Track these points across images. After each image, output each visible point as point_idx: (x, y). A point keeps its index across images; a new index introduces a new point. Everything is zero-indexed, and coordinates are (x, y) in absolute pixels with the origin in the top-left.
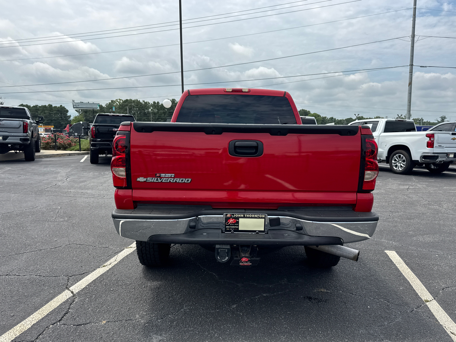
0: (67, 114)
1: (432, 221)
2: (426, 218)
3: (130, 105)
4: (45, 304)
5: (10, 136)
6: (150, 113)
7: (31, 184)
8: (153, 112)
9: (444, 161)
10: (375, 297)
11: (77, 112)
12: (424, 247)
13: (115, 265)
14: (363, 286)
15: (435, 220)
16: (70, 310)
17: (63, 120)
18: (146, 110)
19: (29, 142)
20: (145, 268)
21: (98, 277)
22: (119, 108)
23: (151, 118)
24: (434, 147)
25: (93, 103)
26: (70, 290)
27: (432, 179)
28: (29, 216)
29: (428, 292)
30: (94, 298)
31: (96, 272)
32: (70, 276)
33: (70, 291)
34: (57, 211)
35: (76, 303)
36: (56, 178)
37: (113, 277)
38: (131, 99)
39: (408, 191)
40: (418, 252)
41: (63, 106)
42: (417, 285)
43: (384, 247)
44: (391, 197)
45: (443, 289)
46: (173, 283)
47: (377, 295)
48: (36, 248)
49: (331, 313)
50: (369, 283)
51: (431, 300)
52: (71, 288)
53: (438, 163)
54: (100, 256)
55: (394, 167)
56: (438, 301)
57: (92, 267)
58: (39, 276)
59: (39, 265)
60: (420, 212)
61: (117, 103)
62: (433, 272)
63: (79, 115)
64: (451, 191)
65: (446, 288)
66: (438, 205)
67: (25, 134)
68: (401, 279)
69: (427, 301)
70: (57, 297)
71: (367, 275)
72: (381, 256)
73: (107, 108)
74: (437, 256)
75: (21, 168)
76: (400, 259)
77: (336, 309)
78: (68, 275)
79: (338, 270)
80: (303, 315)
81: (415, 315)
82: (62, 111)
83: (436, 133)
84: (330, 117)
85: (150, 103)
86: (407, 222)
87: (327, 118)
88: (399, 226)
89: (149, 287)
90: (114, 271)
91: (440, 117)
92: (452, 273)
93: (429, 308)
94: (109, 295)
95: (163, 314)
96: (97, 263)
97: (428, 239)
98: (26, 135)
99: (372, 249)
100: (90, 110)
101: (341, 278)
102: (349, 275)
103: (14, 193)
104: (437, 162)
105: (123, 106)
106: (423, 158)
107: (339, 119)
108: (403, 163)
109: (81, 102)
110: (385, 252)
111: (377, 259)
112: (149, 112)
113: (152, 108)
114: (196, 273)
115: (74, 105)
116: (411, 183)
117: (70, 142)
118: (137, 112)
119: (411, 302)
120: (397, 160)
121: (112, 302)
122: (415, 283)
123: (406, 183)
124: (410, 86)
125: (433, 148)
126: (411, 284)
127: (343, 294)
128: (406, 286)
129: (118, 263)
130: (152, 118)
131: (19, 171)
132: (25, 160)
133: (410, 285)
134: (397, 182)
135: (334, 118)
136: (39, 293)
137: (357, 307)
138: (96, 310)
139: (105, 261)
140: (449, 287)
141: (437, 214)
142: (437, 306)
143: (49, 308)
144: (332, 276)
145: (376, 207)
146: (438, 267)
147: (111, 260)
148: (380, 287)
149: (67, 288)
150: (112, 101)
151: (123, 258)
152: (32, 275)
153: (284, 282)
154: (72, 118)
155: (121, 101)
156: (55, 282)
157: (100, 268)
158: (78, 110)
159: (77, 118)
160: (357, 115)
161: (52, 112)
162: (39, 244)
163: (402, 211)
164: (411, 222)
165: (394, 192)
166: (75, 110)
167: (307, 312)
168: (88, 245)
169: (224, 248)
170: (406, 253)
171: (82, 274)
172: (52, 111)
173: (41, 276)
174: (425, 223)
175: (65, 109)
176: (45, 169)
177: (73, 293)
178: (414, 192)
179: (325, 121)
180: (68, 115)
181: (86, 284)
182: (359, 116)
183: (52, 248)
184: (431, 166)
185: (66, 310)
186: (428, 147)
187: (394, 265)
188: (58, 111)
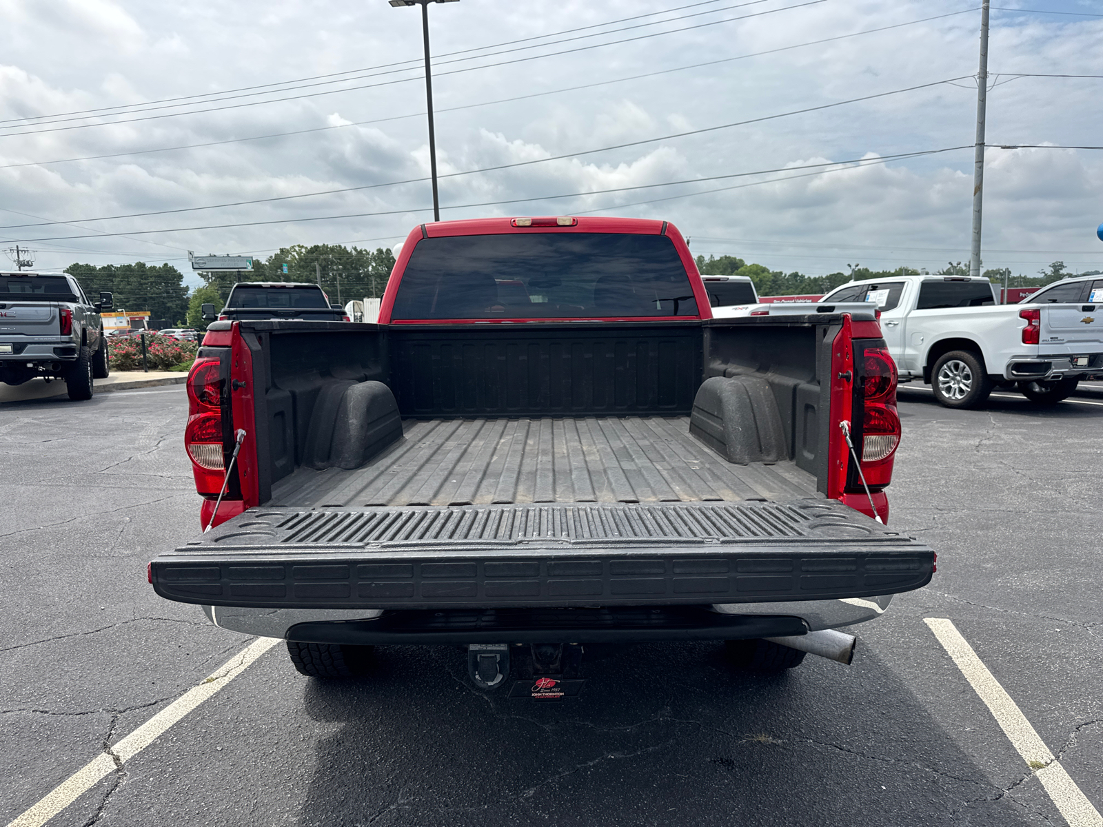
0: (181, 283)
1: (1039, 532)
2: (1025, 523)
3: (325, 259)
4: (42, 796)
5: (31, 343)
6: (370, 276)
7: (72, 458)
8: (376, 273)
9: (1065, 374)
10: (899, 758)
11: (203, 279)
12: (1023, 604)
13: (237, 676)
14: (869, 723)
15: (1047, 530)
16: (101, 814)
17: (172, 298)
18: (360, 270)
19: (76, 356)
20: (311, 684)
21: (191, 713)
22: (300, 267)
23: (372, 288)
24: (1040, 341)
25: (240, 256)
26: (112, 754)
27: (1036, 418)
28: (48, 544)
29: (1040, 738)
30: (170, 775)
31: (188, 699)
32: (120, 712)
33: (111, 757)
34: (120, 527)
35: (122, 791)
36: (132, 441)
37: (228, 711)
38: (326, 244)
39: (978, 451)
40: (1008, 619)
41: (170, 265)
42: (1010, 719)
43: (921, 607)
44: (937, 469)
45: (1077, 729)
46: (378, 728)
47: (904, 751)
48: (48, 633)
49: (783, 810)
50: (884, 714)
51: (1049, 761)
52: (115, 749)
53: (1049, 379)
54: (204, 652)
55: (944, 392)
56: (1067, 766)
57: (179, 683)
58: (42, 712)
59: (48, 680)
60: (1011, 509)
61: (295, 253)
62: (1049, 678)
63: (207, 285)
64: (1084, 450)
65: (1085, 724)
66: (1054, 488)
67: (65, 338)
68: (967, 700)
69: (1039, 766)
70: (74, 776)
71: (879, 690)
72: (913, 635)
73: (270, 268)
74: (1059, 630)
75: (56, 417)
76: (965, 641)
77: (797, 795)
78: (116, 708)
79: (805, 678)
80: (709, 814)
81: (1007, 809)
82: (169, 276)
83: (1044, 308)
84: (792, 272)
85: (371, 254)
86: (978, 536)
87: (783, 275)
88: (958, 549)
89: (314, 738)
90: (233, 693)
91: (1050, 266)
92: (1098, 679)
93: (1042, 787)
94: (211, 766)
95: (342, 820)
96: (194, 673)
97: (1033, 581)
98: (67, 340)
99: (892, 615)
100: (233, 272)
101: (810, 702)
102: (832, 693)
103: (26, 485)
104: (1048, 376)
105: (308, 261)
106: (1012, 370)
107: (812, 277)
108: (965, 382)
109: (211, 256)
110: (926, 622)
111: (903, 642)
112: (367, 275)
113: (374, 265)
114: (438, 694)
115: (194, 264)
116: (985, 432)
117: (179, 350)
118: (340, 275)
119: (995, 771)
120: (951, 375)
121: (214, 788)
122: (1003, 711)
123: (973, 432)
124: (977, 194)
125: (1038, 343)
126: (994, 714)
127: (816, 749)
128: (981, 722)
129: (246, 670)
130: (376, 288)
131: (51, 426)
132: (68, 397)
133: (991, 717)
134: (950, 430)
135: (800, 275)
136: (32, 762)
137: (852, 788)
138: (170, 812)
139: (215, 667)
140: (1093, 722)
141: (1053, 512)
142: (1064, 781)
143: (49, 809)
144: (788, 696)
145: (901, 497)
146: (1061, 661)
147: (229, 662)
148: (913, 725)
149: (106, 747)
150: (282, 250)
151: (260, 657)
152: (24, 710)
153: (662, 715)
154: (191, 292)
155: (303, 250)
156: (77, 730)
157: (198, 685)
158: (205, 273)
159: (203, 291)
160: (853, 267)
161: (147, 281)
162: (59, 620)
163: (964, 506)
164: (987, 536)
165: (943, 456)
166: (199, 274)
167: (719, 805)
168: (178, 621)
169: (491, 652)
170: (978, 623)
171: (150, 705)
172: (145, 279)
173: (46, 712)
174: (1024, 538)
175: (175, 271)
176: (111, 420)
177: (119, 760)
178: (993, 453)
179: (778, 282)
180: (182, 286)
181: (156, 733)
182: (857, 268)
183: (90, 631)
184: (1033, 387)
185: (90, 815)
186: (1024, 341)
187: (947, 659)
188: (160, 276)
